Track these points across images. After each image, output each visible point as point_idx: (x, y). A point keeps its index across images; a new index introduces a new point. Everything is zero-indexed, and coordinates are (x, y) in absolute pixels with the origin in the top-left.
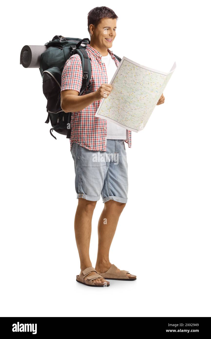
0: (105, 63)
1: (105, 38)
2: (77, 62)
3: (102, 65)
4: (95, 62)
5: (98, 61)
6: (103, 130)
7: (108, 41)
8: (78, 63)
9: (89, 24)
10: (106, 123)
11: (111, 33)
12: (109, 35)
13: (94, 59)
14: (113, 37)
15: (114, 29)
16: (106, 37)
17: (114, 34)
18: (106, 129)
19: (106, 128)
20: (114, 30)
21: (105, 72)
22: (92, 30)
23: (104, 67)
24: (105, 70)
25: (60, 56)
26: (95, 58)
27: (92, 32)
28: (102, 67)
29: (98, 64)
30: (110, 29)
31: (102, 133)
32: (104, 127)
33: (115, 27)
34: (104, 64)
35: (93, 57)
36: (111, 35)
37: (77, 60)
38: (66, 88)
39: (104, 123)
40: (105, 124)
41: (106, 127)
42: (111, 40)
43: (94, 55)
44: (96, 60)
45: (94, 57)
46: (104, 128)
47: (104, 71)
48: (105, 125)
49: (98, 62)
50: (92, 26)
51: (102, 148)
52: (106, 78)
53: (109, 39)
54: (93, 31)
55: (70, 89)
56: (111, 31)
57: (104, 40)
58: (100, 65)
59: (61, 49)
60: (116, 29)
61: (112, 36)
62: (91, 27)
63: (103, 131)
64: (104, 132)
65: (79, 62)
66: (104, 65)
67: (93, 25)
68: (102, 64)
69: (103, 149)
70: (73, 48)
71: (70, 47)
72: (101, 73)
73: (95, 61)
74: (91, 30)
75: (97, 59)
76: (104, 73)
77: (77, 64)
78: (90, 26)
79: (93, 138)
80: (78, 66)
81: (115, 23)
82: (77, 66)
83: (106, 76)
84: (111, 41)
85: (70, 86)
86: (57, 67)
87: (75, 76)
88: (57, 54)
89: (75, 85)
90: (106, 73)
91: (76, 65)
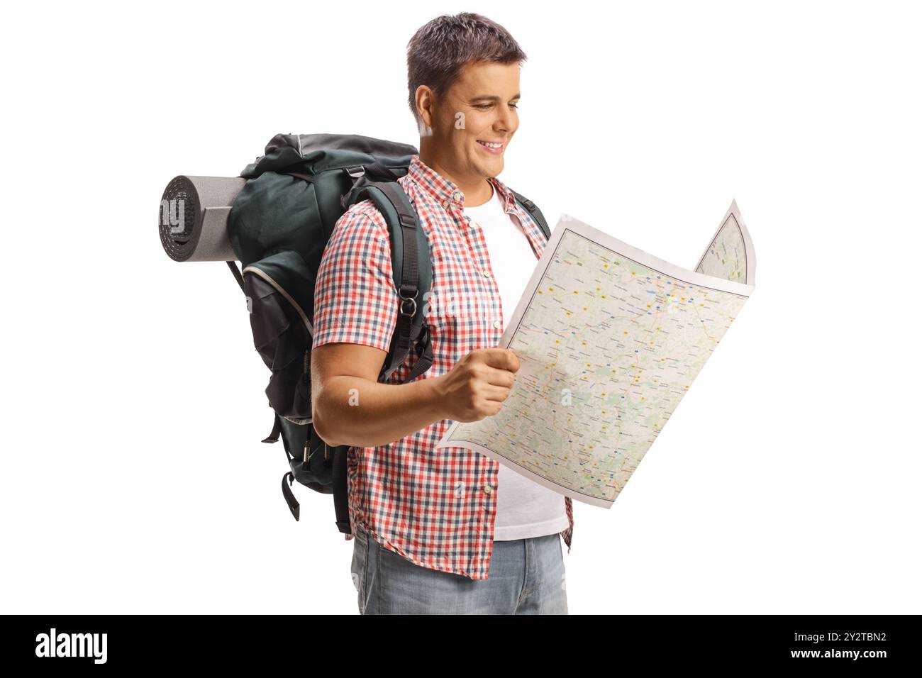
0: (483, 229)
1: (477, 141)
2: (368, 227)
3: (471, 237)
4: (447, 225)
5: (456, 220)
6: (478, 493)
7: (488, 149)
8: (370, 231)
9: (413, 85)
10: (494, 468)
11: (499, 118)
12: (494, 128)
13: (442, 213)
14: (507, 134)
15: (512, 103)
16: (481, 137)
17: (511, 125)
18: (492, 492)
19: (495, 488)
20: (512, 106)
21: (486, 266)
22: (427, 108)
23: (480, 243)
24: (484, 258)
25: (301, 209)
26: (443, 210)
27: (426, 116)
28: (473, 244)
29: (456, 232)
30: (495, 104)
31: (473, 504)
32: (486, 483)
33: (517, 97)
34: (480, 230)
35: (434, 204)
36: (500, 127)
37: (370, 222)
38: (328, 334)
39: (487, 468)
40: (490, 471)
41: (493, 483)
42: (500, 146)
43: (438, 198)
44: (446, 216)
45: (439, 203)
46: (482, 488)
47: (482, 262)
48: (492, 476)
49: (454, 224)
50: (428, 94)
51: (465, 566)
52: (493, 287)
53: (494, 143)
54: (430, 113)
55: (344, 339)
56: (500, 110)
57: (474, 146)
58: (466, 234)
59: (309, 183)
60: (519, 103)
61: (505, 131)
62: (424, 98)
63: (477, 500)
64: (480, 504)
65: (375, 229)
66: (478, 235)
67: (429, 90)
68: (473, 232)
69: (468, 570)
70: (353, 175)
71: (341, 171)
72: (473, 271)
73: (444, 219)
74: (422, 110)
75: (451, 214)
76: (484, 270)
77: (368, 239)
78: (417, 94)
79: (433, 521)
80: (371, 243)
81: (516, 81)
82: (366, 246)
83: (491, 279)
84: (499, 152)
85: (343, 326)
86: (293, 252)
87: (363, 287)
88: (291, 202)
89: (363, 324)
90: (490, 269)
91: (363, 242)
